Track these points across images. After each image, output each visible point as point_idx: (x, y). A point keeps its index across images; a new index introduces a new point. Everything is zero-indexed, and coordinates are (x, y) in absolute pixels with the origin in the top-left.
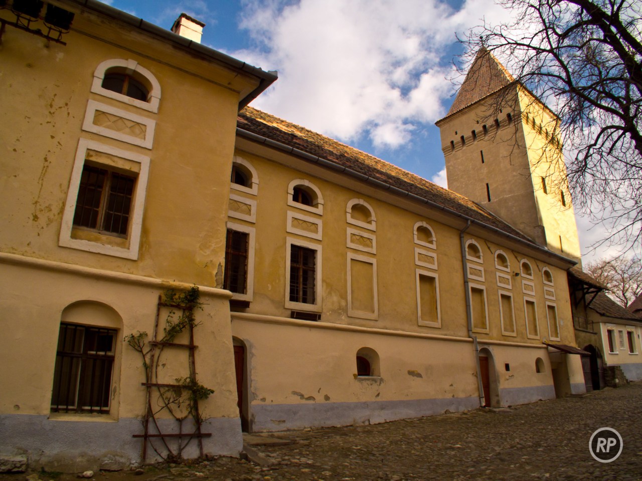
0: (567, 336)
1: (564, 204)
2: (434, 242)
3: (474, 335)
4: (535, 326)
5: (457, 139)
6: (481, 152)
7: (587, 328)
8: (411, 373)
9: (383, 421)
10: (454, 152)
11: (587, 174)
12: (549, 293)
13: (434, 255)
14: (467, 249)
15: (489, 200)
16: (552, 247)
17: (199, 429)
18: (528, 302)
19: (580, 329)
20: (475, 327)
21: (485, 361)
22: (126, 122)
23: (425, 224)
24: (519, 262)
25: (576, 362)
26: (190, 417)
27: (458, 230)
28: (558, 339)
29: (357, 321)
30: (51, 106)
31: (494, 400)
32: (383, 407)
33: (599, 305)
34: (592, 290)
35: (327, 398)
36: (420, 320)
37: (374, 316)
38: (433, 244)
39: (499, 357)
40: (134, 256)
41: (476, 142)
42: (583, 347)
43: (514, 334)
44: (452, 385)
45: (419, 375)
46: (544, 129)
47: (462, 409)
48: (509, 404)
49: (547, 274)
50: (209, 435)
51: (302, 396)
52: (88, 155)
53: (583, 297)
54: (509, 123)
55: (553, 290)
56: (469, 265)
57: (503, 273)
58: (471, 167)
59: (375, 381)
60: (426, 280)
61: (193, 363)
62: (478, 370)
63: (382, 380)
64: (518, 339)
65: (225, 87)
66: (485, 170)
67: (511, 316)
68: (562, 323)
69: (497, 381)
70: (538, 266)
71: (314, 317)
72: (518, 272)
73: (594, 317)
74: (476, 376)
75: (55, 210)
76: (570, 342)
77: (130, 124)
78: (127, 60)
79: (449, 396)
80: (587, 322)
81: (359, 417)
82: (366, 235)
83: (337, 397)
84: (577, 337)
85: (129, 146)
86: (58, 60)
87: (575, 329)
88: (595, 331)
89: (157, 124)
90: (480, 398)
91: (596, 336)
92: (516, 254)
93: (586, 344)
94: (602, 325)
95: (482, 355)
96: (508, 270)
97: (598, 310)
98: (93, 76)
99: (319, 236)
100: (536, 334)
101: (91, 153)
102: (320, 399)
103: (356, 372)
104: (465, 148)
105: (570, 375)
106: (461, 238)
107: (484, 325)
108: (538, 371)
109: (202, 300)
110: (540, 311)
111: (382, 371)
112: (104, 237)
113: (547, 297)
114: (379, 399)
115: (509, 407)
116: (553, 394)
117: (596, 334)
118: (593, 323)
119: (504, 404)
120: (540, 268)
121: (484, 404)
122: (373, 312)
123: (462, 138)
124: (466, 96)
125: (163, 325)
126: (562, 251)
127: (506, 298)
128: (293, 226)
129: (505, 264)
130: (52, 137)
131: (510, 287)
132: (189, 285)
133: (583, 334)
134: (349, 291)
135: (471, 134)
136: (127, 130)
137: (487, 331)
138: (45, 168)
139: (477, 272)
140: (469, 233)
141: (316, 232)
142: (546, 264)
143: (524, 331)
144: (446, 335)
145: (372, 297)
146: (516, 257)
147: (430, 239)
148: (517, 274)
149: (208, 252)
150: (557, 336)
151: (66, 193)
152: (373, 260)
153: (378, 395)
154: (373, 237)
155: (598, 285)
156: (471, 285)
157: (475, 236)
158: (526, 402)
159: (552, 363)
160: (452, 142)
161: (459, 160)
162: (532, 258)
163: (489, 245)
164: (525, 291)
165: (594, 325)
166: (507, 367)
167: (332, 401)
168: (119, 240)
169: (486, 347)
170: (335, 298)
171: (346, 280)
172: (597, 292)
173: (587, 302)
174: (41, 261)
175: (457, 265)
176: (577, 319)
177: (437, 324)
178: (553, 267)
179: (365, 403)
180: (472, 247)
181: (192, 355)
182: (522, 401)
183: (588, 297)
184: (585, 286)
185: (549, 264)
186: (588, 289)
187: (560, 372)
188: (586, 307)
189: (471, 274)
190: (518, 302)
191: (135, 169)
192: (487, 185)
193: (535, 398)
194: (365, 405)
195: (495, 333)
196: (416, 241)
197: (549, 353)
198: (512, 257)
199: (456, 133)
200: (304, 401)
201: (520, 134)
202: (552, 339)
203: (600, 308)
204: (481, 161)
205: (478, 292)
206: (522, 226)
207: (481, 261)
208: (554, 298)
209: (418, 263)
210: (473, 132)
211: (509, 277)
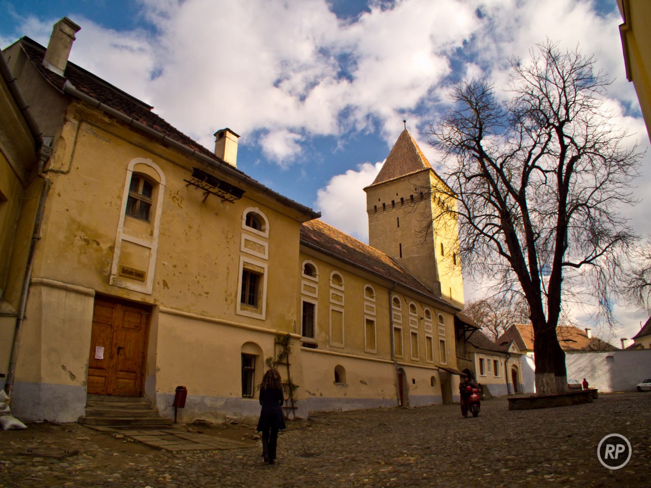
0: (452, 362)
1: (455, 263)
2: (375, 298)
3: (395, 359)
4: (431, 355)
5: (380, 205)
6: (398, 218)
7: (465, 357)
8: (362, 382)
9: (348, 410)
10: (376, 215)
11: (473, 252)
12: (441, 331)
13: (374, 306)
14: (392, 302)
15: (401, 257)
16: (444, 296)
17: (293, 405)
18: (428, 337)
19: (461, 357)
20: (396, 353)
21: (401, 375)
22: (257, 245)
23: (370, 286)
24: (423, 309)
25: (457, 380)
26: (290, 399)
27: (388, 288)
28: (446, 364)
29: (334, 349)
30: (227, 238)
31: (405, 402)
32: (348, 401)
33: (475, 339)
34: (471, 329)
35: (321, 395)
36: (366, 348)
37: (342, 345)
38: (373, 298)
39: (410, 374)
40: (264, 319)
41: (394, 210)
42: (462, 370)
43: (418, 360)
44: (382, 391)
45: (365, 384)
46: (446, 205)
47: (388, 406)
48: (414, 406)
49: (441, 318)
50: (296, 408)
51: (310, 393)
52: (244, 265)
53: (464, 334)
54: (421, 200)
55: (444, 329)
56: (394, 312)
57: (413, 317)
58: (389, 229)
59: (343, 385)
60: (370, 322)
61: (289, 373)
62: (398, 382)
63: (347, 385)
64: (420, 363)
65: (295, 220)
66: (399, 233)
67: (417, 347)
68: (448, 353)
69: (407, 390)
70: (435, 312)
71: (314, 346)
72: (423, 317)
73: (471, 349)
74: (396, 386)
75: (233, 296)
76: (453, 366)
77: (258, 246)
78: (254, 207)
79: (381, 398)
80: (465, 352)
81: (336, 406)
82: (339, 294)
83: (326, 395)
84: (458, 363)
85: (259, 259)
86: (227, 210)
87: (457, 357)
88: (471, 359)
89: (269, 245)
90: (398, 400)
91: (471, 363)
92: (421, 304)
93: (464, 369)
94: (475, 355)
95: (399, 373)
96: (416, 315)
97: (474, 343)
98: (242, 219)
99: (316, 296)
100: (432, 360)
101: (245, 264)
102: (318, 395)
103: (334, 380)
104: (385, 213)
105: (453, 389)
106: (390, 294)
107: (400, 353)
108: (432, 385)
109: (291, 341)
110: (435, 344)
111: (347, 380)
112: (249, 308)
113: (440, 334)
114: (345, 397)
115: (415, 407)
116: (441, 401)
117: (471, 361)
118: (469, 353)
119: (412, 405)
120: (437, 313)
121: (400, 404)
122: (342, 343)
123: (384, 204)
124: (389, 170)
125: (277, 353)
126: (451, 299)
127: (414, 334)
128: (304, 290)
129: (414, 311)
130: (229, 256)
131: (417, 327)
132: (285, 333)
133: (462, 361)
134: (330, 330)
135: (391, 203)
136: (257, 249)
137: (402, 357)
138: (228, 273)
139: (397, 317)
140: (394, 291)
141: (315, 293)
142: (440, 311)
143: (424, 358)
144: (379, 358)
145: (342, 334)
146: (422, 306)
147: (372, 295)
148: (422, 319)
149: (290, 314)
150: (445, 362)
151: (237, 286)
152: (342, 310)
153: (345, 394)
154: (343, 295)
155: (475, 326)
156: (394, 326)
157: (398, 292)
158: (424, 405)
159: (441, 380)
160: (375, 207)
161: (380, 222)
162: (432, 306)
163: (406, 298)
164: (426, 330)
165: (471, 355)
166: (414, 381)
167: (323, 397)
168: (255, 309)
169: (401, 367)
170: (323, 334)
171: (329, 323)
172: (474, 331)
173: (467, 337)
174: (233, 323)
175: (387, 312)
176: (458, 350)
177: (374, 352)
178: (445, 313)
179: (339, 399)
180: (396, 300)
181: (288, 368)
182: (422, 404)
183: (468, 333)
184: (466, 326)
185: (442, 310)
186: (468, 328)
187: (446, 386)
188: (465, 341)
189: (394, 318)
190: (421, 338)
191: (262, 272)
192: (400, 245)
193: (430, 403)
194: (339, 400)
195: (407, 358)
196: (365, 297)
197: (440, 373)
198: (419, 306)
199: (379, 200)
200: (311, 396)
201: (428, 210)
202: (442, 363)
203: (474, 342)
204: (397, 225)
205: (398, 330)
206: (424, 280)
207: (400, 309)
208: (444, 335)
209: (366, 311)
210: (393, 202)
211: (416, 320)
